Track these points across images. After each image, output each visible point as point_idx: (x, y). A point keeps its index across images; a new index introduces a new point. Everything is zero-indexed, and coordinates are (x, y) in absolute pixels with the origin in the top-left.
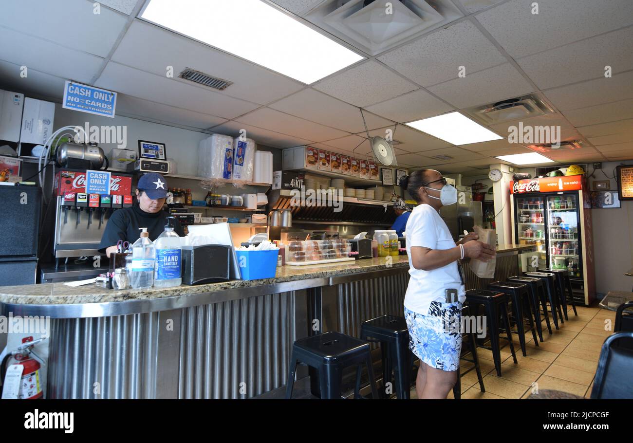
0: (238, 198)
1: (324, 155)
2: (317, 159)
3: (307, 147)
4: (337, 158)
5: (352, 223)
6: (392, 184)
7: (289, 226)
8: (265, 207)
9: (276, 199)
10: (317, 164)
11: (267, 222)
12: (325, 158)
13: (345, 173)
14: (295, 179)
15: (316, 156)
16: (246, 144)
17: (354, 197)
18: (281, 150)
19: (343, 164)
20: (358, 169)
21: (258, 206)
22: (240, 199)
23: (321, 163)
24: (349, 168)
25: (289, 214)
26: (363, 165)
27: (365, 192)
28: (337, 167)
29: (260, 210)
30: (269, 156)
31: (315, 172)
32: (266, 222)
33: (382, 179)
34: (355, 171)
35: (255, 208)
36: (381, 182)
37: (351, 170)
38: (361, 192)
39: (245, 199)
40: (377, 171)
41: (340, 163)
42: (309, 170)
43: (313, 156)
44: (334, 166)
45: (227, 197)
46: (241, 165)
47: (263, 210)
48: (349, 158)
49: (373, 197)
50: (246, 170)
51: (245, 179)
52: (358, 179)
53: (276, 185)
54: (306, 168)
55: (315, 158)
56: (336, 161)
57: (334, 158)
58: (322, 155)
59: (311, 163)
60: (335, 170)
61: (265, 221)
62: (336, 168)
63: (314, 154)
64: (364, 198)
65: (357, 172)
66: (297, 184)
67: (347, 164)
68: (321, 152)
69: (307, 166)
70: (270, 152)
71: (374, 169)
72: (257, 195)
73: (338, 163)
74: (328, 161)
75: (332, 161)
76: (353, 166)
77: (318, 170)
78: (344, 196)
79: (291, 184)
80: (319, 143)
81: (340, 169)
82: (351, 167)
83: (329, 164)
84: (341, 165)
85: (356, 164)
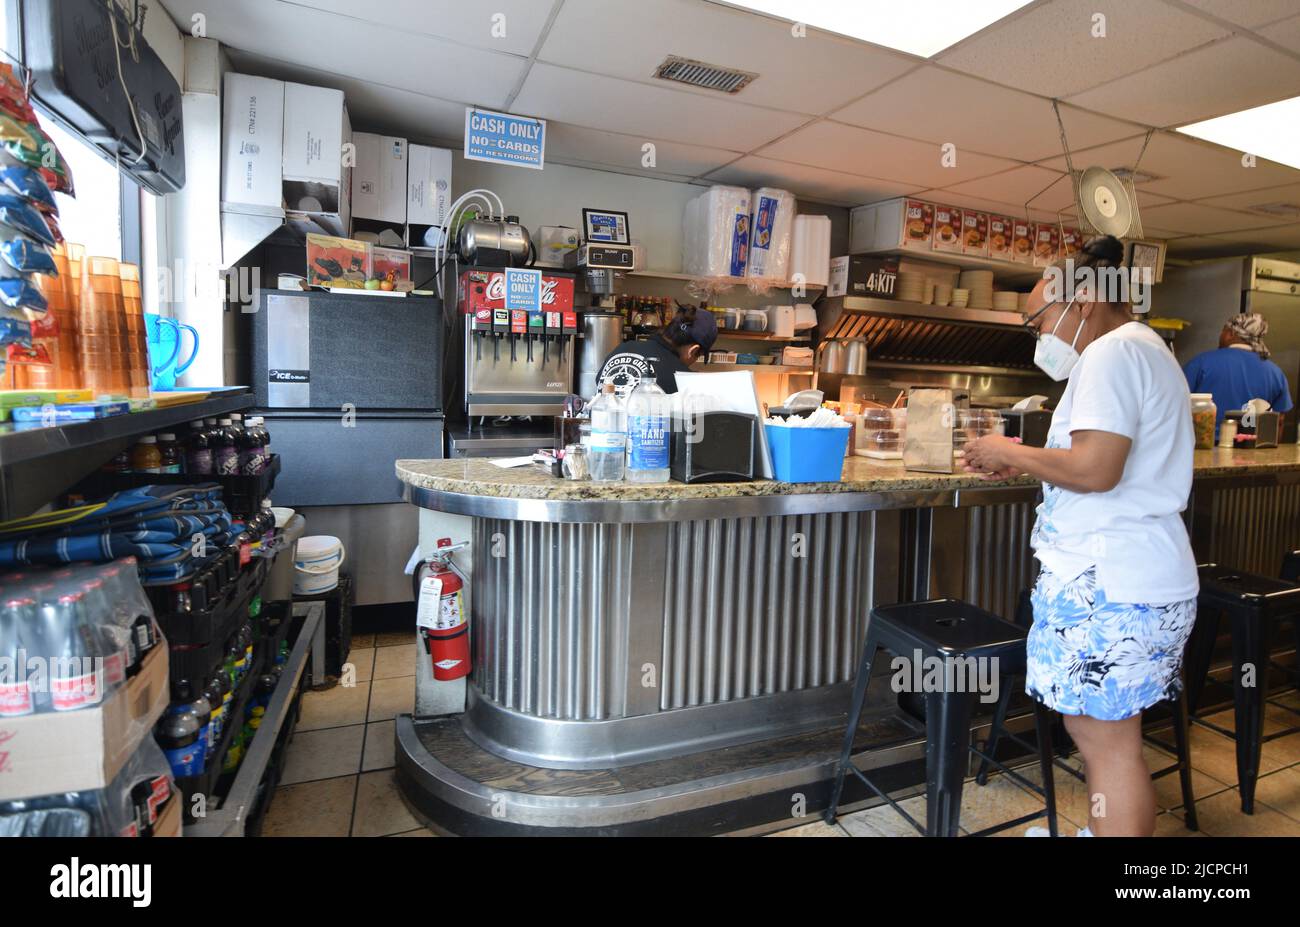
0: (759, 315)
1: (948, 216)
2: (930, 225)
3: (908, 200)
4: (979, 223)
5: (1004, 371)
7: (860, 374)
8: (810, 333)
9: (834, 316)
10: (928, 239)
11: (814, 363)
12: (950, 224)
13: (997, 255)
14: (877, 272)
15: (928, 220)
16: (775, 202)
17: (1015, 312)
18: (848, 209)
19: (993, 235)
20: (1030, 245)
21: (796, 331)
22: (761, 317)
23: (939, 235)
24: (1008, 245)
25: (862, 349)
26: (1045, 236)
28: (976, 242)
29: (800, 339)
30: (822, 225)
31: (927, 256)
32: (811, 364)
34: (1023, 250)
35: (790, 335)
37: (1011, 249)
39: (770, 317)
41: (985, 233)
42: (910, 253)
43: (922, 219)
44: (970, 241)
45: (736, 313)
46: (766, 246)
47: (807, 338)
48: (1009, 221)
50: (776, 257)
51: (773, 277)
53: (836, 287)
54: (904, 248)
55: (926, 224)
56: (977, 229)
57: (972, 223)
58: (943, 218)
59: (915, 235)
60: (972, 251)
61: (809, 362)
62: (975, 244)
63: (924, 215)
65: (1027, 252)
66: (881, 283)
67: (1003, 234)
68: (940, 210)
69: (905, 243)
70: (826, 217)
71: (1072, 244)
72: (795, 309)
73: (981, 233)
74: (957, 230)
75: (967, 230)
76: (1018, 238)
77: (931, 250)
78: (991, 310)
79: (868, 285)
80: (939, 189)
81: (985, 247)
82: (1013, 242)
83: (958, 236)
84: (988, 238)
85: (1025, 233)
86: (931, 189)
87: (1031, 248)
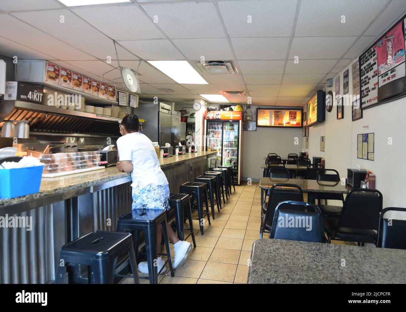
1: (66, 72)
2: (58, 75)
3: (47, 62)
4: (79, 78)
5: (89, 135)
6: (126, 105)
7: (26, 137)
9: (9, 109)
10: (57, 80)
12: (67, 76)
13: (86, 91)
14: (33, 91)
15: (57, 73)
17: (93, 113)
19: (84, 83)
20: (98, 89)
23: (62, 79)
24: (90, 88)
25: (27, 126)
26: (103, 87)
27: (103, 110)
28: (79, 85)
31: (55, 87)
33: (118, 100)
34: (95, 91)
36: (117, 102)
37: (91, 90)
38: (100, 109)
40: (114, 93)
41: (81, 82)
42: (49, 85)
43: (54, 72)
44: (75, 84)
48: (90, 79)
49: (110, 115)
52: (97, 98)
53: (10, 96)
54: (46, 82)
55: (56, 74)
56: (78, 80)
57: (76, 77)
58: (63, 73)
59: (51, 78)
60: (76, 88)
62: (77, 86)
63: (55, 70)
64: (102, 115)
65: (97, 92)
66: (35, 96)
67: (88, 84)
68: (62, 69)
69: (47, 81)
70: (3, 61)
71: (112, 91)
73: (80, 82)
74: (70, 79)
75: (74, 80)
76: (93, 86)
77: (59, 85)
78: (84, 112)
79: (28, 97)
80: (63, 61)
81: (81, 87)
82: (92, 87)
83: (70, 81)
84: (82, 84)
85: (96, 85)
86: (59, 60)
87: (98, 91)
